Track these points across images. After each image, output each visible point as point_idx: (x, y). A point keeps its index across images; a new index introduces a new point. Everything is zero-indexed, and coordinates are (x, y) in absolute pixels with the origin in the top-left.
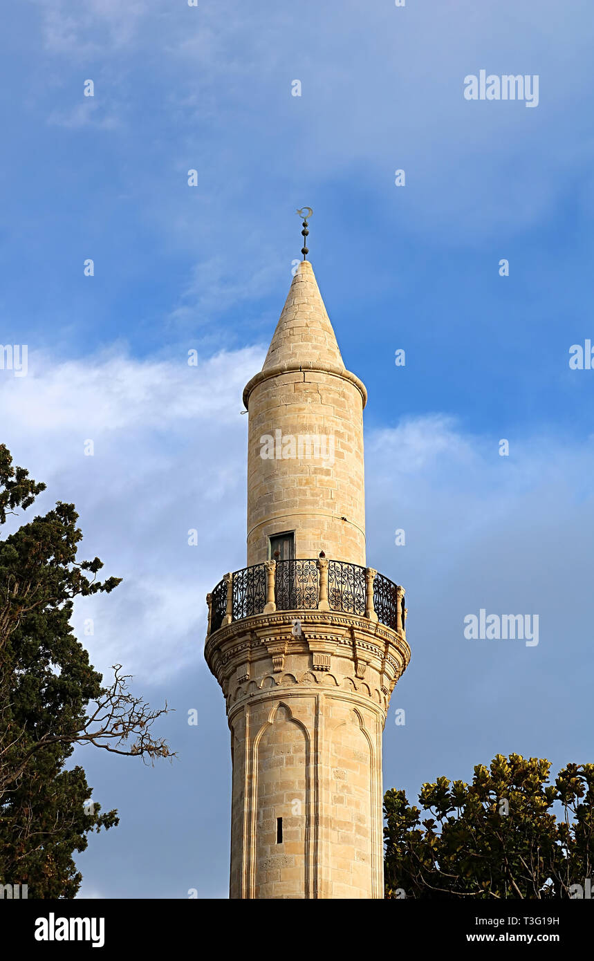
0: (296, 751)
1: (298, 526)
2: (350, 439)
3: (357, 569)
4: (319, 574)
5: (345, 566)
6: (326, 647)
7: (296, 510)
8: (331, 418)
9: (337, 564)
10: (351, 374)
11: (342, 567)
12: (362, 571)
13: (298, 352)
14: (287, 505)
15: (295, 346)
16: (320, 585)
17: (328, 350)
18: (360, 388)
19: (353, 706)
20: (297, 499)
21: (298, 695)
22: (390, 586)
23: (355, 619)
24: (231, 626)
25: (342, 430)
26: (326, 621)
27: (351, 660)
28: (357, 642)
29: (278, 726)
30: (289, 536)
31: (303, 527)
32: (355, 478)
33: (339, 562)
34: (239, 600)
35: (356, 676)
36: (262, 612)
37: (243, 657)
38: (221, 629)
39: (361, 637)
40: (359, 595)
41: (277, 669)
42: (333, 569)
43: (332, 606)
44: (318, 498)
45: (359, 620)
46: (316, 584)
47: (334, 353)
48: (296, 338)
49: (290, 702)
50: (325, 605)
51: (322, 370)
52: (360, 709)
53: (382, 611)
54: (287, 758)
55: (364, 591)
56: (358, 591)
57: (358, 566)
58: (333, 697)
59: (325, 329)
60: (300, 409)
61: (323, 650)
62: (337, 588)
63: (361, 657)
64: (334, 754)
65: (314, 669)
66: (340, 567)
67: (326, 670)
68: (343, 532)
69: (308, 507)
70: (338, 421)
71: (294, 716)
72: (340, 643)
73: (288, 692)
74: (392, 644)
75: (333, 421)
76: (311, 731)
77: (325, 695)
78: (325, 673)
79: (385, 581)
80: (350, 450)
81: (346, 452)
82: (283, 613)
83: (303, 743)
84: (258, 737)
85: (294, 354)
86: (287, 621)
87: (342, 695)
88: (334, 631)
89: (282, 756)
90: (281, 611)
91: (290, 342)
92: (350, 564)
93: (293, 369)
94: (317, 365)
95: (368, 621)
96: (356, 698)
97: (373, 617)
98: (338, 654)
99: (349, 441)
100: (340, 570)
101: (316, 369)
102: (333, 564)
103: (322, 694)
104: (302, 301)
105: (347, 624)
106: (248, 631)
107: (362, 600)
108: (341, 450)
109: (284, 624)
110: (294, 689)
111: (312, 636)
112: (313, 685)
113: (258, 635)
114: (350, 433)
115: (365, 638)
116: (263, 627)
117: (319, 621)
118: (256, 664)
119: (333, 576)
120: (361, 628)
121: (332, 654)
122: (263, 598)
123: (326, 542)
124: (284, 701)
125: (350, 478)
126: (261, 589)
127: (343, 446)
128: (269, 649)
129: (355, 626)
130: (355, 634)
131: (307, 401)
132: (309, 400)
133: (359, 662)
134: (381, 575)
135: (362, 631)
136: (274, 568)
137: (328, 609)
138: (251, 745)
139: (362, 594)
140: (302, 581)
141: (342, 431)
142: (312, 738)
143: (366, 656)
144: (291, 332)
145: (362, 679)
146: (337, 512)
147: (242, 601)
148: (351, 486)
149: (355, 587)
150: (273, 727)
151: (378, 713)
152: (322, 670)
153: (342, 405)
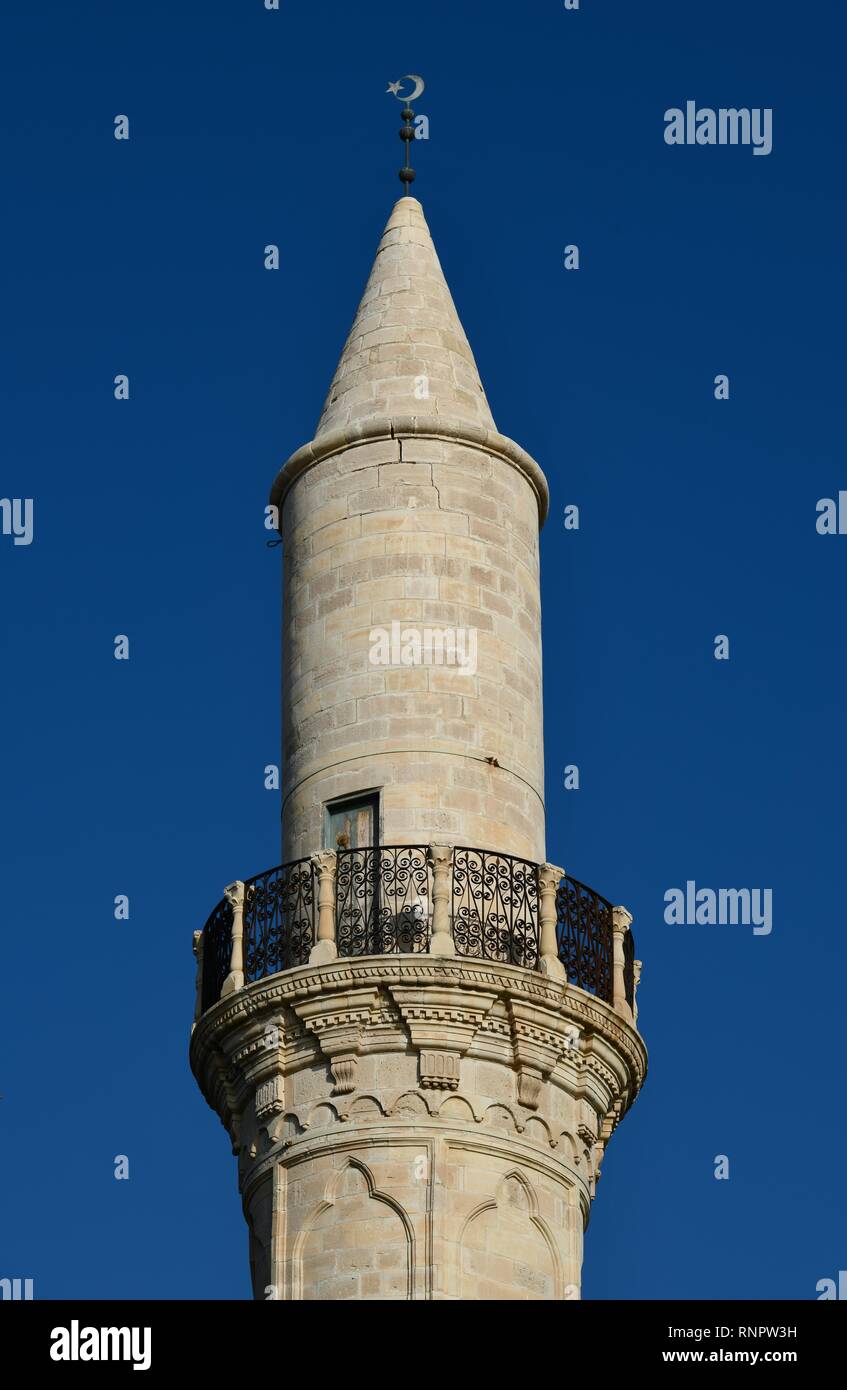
0: (385, 1262)
1: (387, 779)
2: (506, 585)
3: (518, 867)
4: (431, 878)
5: (491, 860)
6: (450, 1037)
7: (384, 741)
8: (463, 540)
9: (472, 856)
10: (507, 442)
11: (483, 861)
12: (529, 870)
13: (388, 397)
14: (363, 733)
15: (383, 386)
16: (433, 901)
17: (458, 391)
18: (527, 472)
19: (511, 1166)
20: (386, 719)
21: (386, 1142)
22: (594, 904)
23: (514, 975)
24: (241, 994)
25: (485, 564)
26: (447, 980)
27: (508, 1065)
28: (518, 1027)
29: (347, 1211)
30: (369, 800)
31: (399, 780)
32: (520, 674)
33: (476, 851)
34: (258, 940)
35: (521, 1104)
36: (307, 963)
37: (269, 1062)
38: (221, 1002)
39: (528, 1014)
40: (523, 922)
41: (341, 1085)
42: (463, 866)
43: (462, 949)
44: (433, 717)
45: (522, 978)
46: (424, 899)
47: (470, 400)
48: (385, 367)
49: (370, 1158)
50: (442, 944)
51: (442, 433)
52: (528, 1173)
53: (577, 958)
54: (365, 1279)
55: (535, 915)
56: (520, 913)
57: (521, 861)
58: (465, 1146)
59: (449, 345)
60: (392, 523)
61: (442, 1043)
62: (472, 907)
63: (528, 1060)
64: (470, 1271)
65: (423, 1086)
66: (480, 863)
67: (451, 1088)
68: (491, 791)
69: (411, 737)
70: (479, 546)
71: (381, 1186)
72: (484, 1029)
73: (366, 1135)
74: (600, 1032)
75: (467, 547)
76: (416, 1219)
77: (450, 1141)
78: (448, 1093)
79: (584, 894)
80: (506, 611)
81: (494, 614)
82: (350, 963)
83: (402, 1247)
84: (302, 1235)
85: (379, 404)
86: (361, 981)
87: (487, 1141)
88: (466, 1001)
89: (354, 1274)
90: (347, 959)
91: (370, 379)
92: (504, 856)
93: (375, 434)
94: (429, 424)
95: (544, 979)
96: (518, 1150)
97: (555, 970)
98: (476, 1052)
99: (503, 589)
100: (479, 867)
101: (427, 432)
102: (463, 855)
103: (440, 1139)
104: (401, 286)
105: (494, 987)
106: (276, 1005)
107: (530, 934)
108: (485, 610)
109: (355, 986)
110: (380, 1128)
111: (417, 1013)
112: (422, 1119)
113: (299, 1011)
114: (506, 574)
115: (539, 1017)
116: (311, 995)
117: (431, 979)
118: (295, 1077)
119: (464, 883)
120: (525, 994)
121: (464, 1054)
122: (309, 931)
123: (453, 812)
124: (358, 1155)
125: (506, 671)
126: (305, 911)
127: (491, 602)
128: (323, 1043)
129: (514, 990)
130: (516, 1010)
131: (407, 503)
132: (413, 501)
133: (525, 1069)
134: (575, 882)
135: (532, 1002)
136: (331, 866)
137: (450, 953)
138: (290, 1251)
139: (529, 920)
140: (396, 893)
141: (487, 569)
142: (419, 1235)
143: (542, 1058)
144: (374, 356)
145: (533, 1108)
146: (477, 746)
147: (264, 940)
148: (509, 690)
149: (513, 905)
150: (334, 1211)
151: (571, 1184)
152: (441, 1087)
153: (488, 511)
